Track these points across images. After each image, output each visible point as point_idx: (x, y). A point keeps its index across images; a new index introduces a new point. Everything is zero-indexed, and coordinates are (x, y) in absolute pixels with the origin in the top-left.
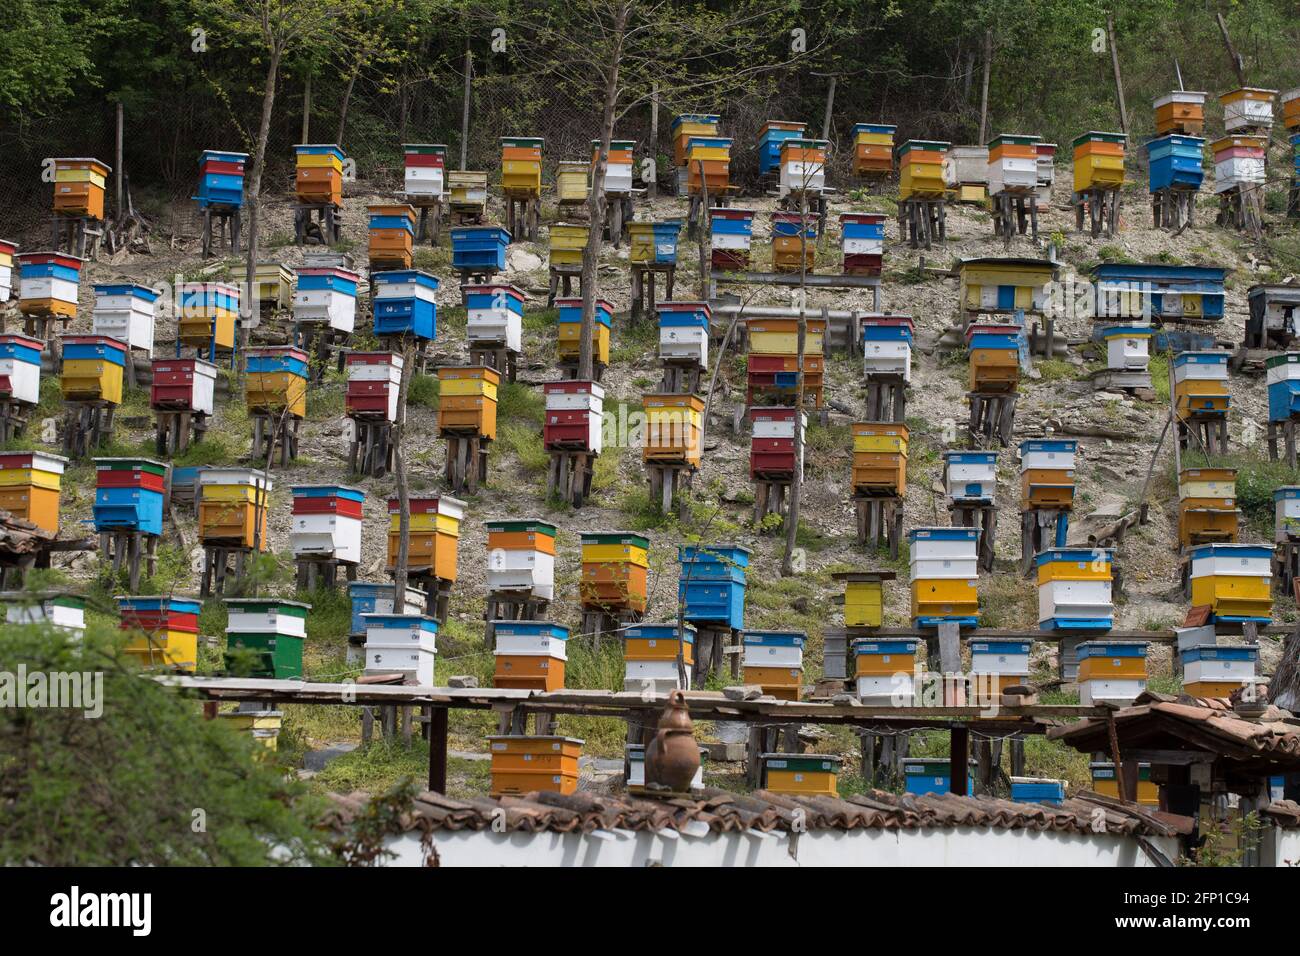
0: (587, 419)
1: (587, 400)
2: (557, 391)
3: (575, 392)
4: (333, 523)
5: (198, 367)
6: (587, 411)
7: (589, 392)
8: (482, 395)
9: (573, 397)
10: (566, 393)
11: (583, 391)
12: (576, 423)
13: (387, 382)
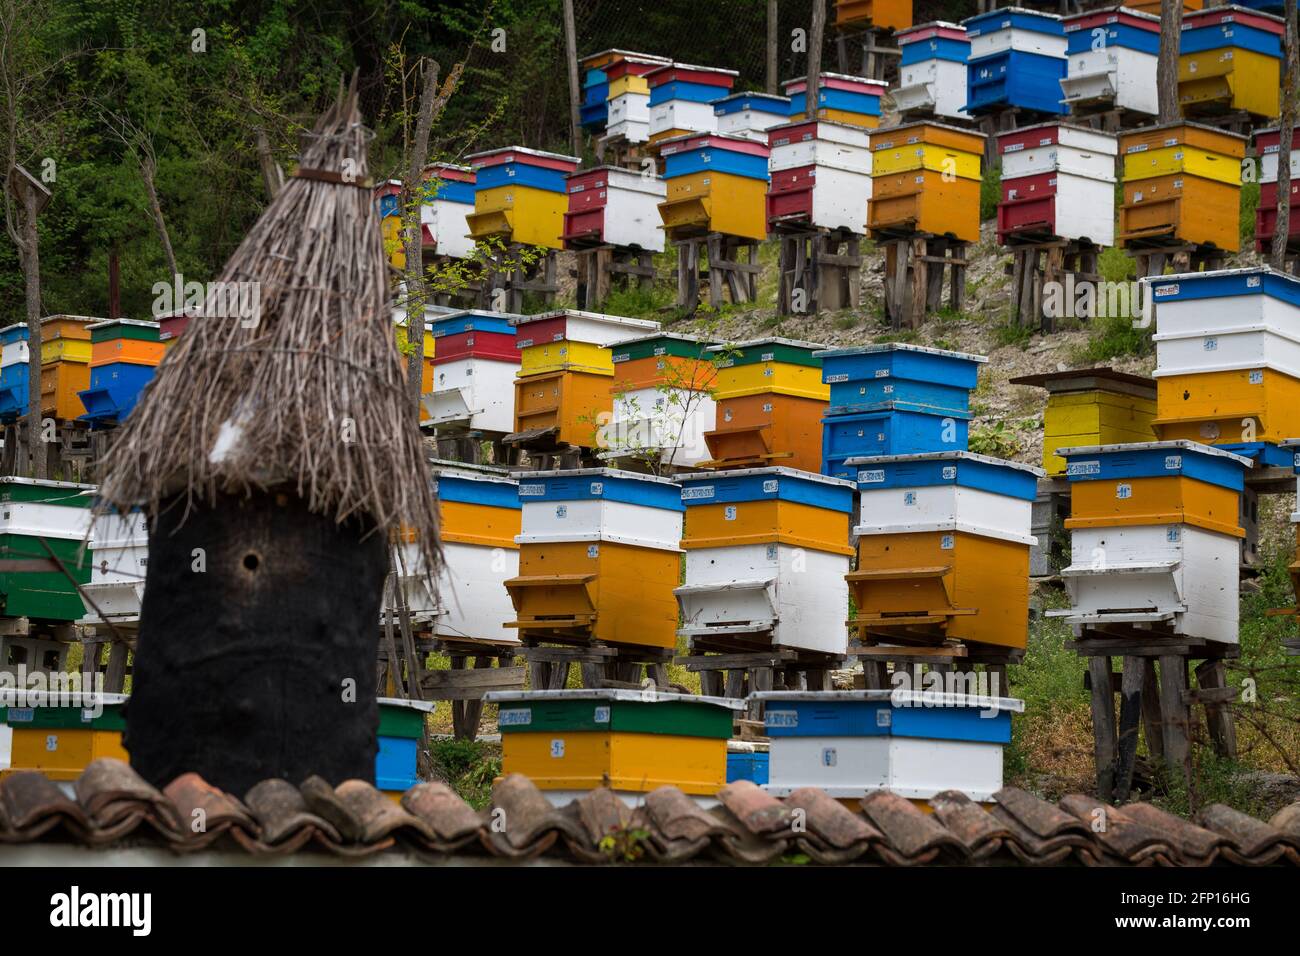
0: (1054, 188)
1: (1054, 156)
2: (1014, 147)
3: (1037, 146)
4: (469, 372)
5: (613, 179)
6: (1054, 174)
7: (1055, 143)
8: (922, 169)
9: (1037, 154)
10: (1026, 149)
11: (1048, 141)
12: (1040, 193)
13: (813, 167)
